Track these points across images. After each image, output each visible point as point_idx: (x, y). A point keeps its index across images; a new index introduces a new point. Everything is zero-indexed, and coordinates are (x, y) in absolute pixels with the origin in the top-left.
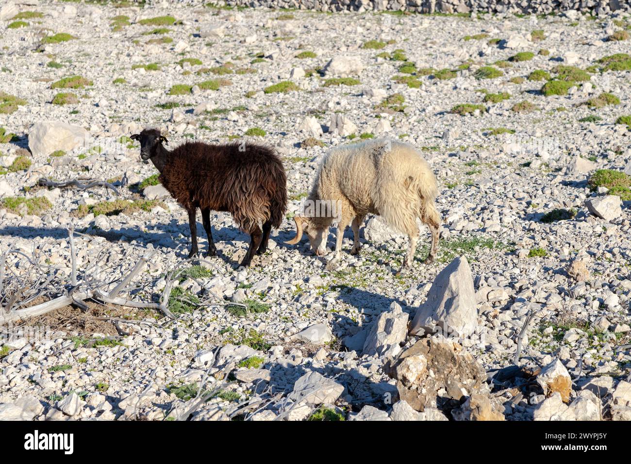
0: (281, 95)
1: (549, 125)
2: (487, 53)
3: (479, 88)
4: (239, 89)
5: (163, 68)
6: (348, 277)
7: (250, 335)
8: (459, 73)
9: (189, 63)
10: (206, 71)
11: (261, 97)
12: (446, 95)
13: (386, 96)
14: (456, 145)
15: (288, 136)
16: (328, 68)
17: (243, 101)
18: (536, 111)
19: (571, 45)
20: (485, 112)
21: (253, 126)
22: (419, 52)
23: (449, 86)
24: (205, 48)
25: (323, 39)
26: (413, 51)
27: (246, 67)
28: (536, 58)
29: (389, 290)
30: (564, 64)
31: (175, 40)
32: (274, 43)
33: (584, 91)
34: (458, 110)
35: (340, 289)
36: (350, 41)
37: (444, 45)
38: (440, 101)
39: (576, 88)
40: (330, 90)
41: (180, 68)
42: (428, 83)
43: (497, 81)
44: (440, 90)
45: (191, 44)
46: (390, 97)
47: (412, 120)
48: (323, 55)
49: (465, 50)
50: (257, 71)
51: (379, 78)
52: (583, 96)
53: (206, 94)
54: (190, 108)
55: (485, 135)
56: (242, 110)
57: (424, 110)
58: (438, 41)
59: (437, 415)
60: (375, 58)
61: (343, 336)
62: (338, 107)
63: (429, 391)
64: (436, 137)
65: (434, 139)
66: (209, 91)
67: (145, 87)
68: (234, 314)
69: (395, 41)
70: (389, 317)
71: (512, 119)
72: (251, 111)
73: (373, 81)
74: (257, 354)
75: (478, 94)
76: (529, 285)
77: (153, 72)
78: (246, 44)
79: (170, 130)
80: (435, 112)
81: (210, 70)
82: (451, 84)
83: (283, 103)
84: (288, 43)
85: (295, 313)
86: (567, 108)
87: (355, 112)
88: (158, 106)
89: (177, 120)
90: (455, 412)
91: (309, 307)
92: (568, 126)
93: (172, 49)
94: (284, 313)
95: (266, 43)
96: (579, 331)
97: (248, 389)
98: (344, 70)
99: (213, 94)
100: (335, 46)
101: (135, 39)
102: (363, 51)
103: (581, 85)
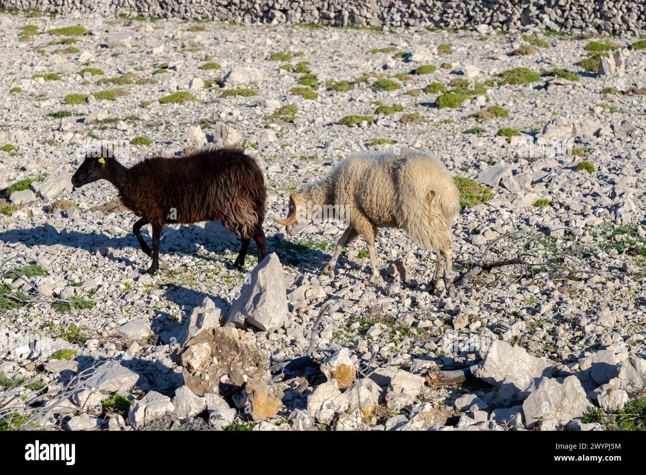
0: (176, 105)
1: (433, 136)
2: (391, 66)
3: (374, 101)
4: (135, 99)
5: (63, 78)
6: (178, 277)
7: (69, 330)
8: (356, 85)
9: (89, 73)
10: (106, 82)
11: (155, 107)
12: (340, 107)
13: (279, 107)
14: (335, 155)
15: (172, 145)
16: (227, 79)
17: (137, 111)
18: (422, 123)
19: (476, 59)
20: (373, 124)
21: (141, 134)
22: (324, 65)
23: (346, 98)
24: (110, 59)
25: (231, 51)
26: (318, 63)
27: (146, 77)
28: (438, 71)
29: (215, 288)
30: (464, 78)
31: (81, 50)
32: (181, 54)
33: (478, 104)
34: (347, 122)
35: (166, 287)
36: (257, 52)
37: (351, 58)
38: (333, 112)
39: (469, 101)
40: (225, 101)
41: (81, 78)
42: (324, 95)
43: (393, 94)
44: (335, 101)
45: (97, 54)
46: (284, 107)
47: (299, 131)
48: (227, 66)
49: (370, 62)
50: (157, 82)
51: (278, 90)
52: (475, 109)
53: (101, 104)
54: (82, 117)
55: (367, 145)
56: (132, 119)
57: (314, 121)
58: (345, 54)
59: (217, 400)
60: (278, 70)
61: (161, 331)
62: (230, 118)
63: (212, 377)
64: (318, 147)
65: (315, 149)
66: (104, 101)
67: (41, 96)
68: (59, 310)
69: (302, 53)
70: (201, 312)
71: (399, 130)
72: (142, 120)
73: (271, 93)
74: (71, 347)
75: (373, 106)
76: (348, 284)
77: (52, 82)
78: (152, 55)
79: (56, 139)
80: (325, 123)
81: (110, 80)
82: (347, 96)
83: (176, 113)
84: (195, 54)
85: (118, 309)
86: (455, 120)
87: (246, 122)
88: (50, 115)
89: (66, 128)
90: (235, 398)
91: (132, 303)
92: (450, 137)
93: (76, 59)
94: (107, 309)
95: (173, 54)
96: (385, 327)
97: (54, 379)
98: (244, 81)
99: (108, 104)
100: (241, 58)
101: (42, 49)
102: (268, 63)
103: (475, 98)
